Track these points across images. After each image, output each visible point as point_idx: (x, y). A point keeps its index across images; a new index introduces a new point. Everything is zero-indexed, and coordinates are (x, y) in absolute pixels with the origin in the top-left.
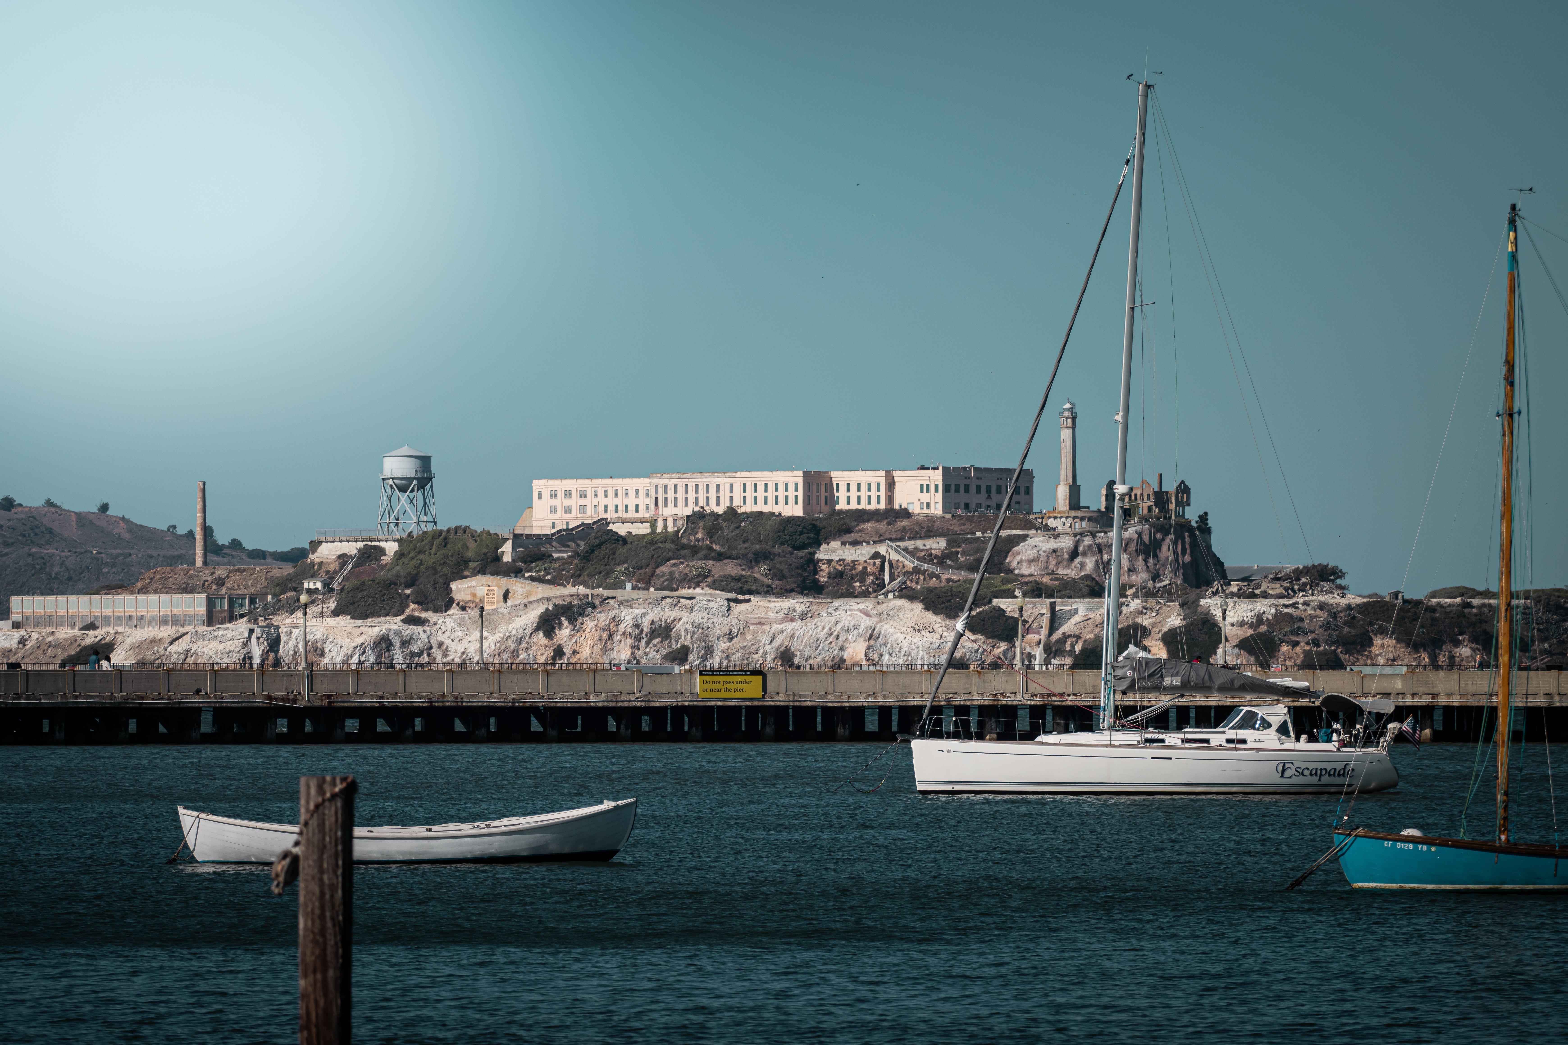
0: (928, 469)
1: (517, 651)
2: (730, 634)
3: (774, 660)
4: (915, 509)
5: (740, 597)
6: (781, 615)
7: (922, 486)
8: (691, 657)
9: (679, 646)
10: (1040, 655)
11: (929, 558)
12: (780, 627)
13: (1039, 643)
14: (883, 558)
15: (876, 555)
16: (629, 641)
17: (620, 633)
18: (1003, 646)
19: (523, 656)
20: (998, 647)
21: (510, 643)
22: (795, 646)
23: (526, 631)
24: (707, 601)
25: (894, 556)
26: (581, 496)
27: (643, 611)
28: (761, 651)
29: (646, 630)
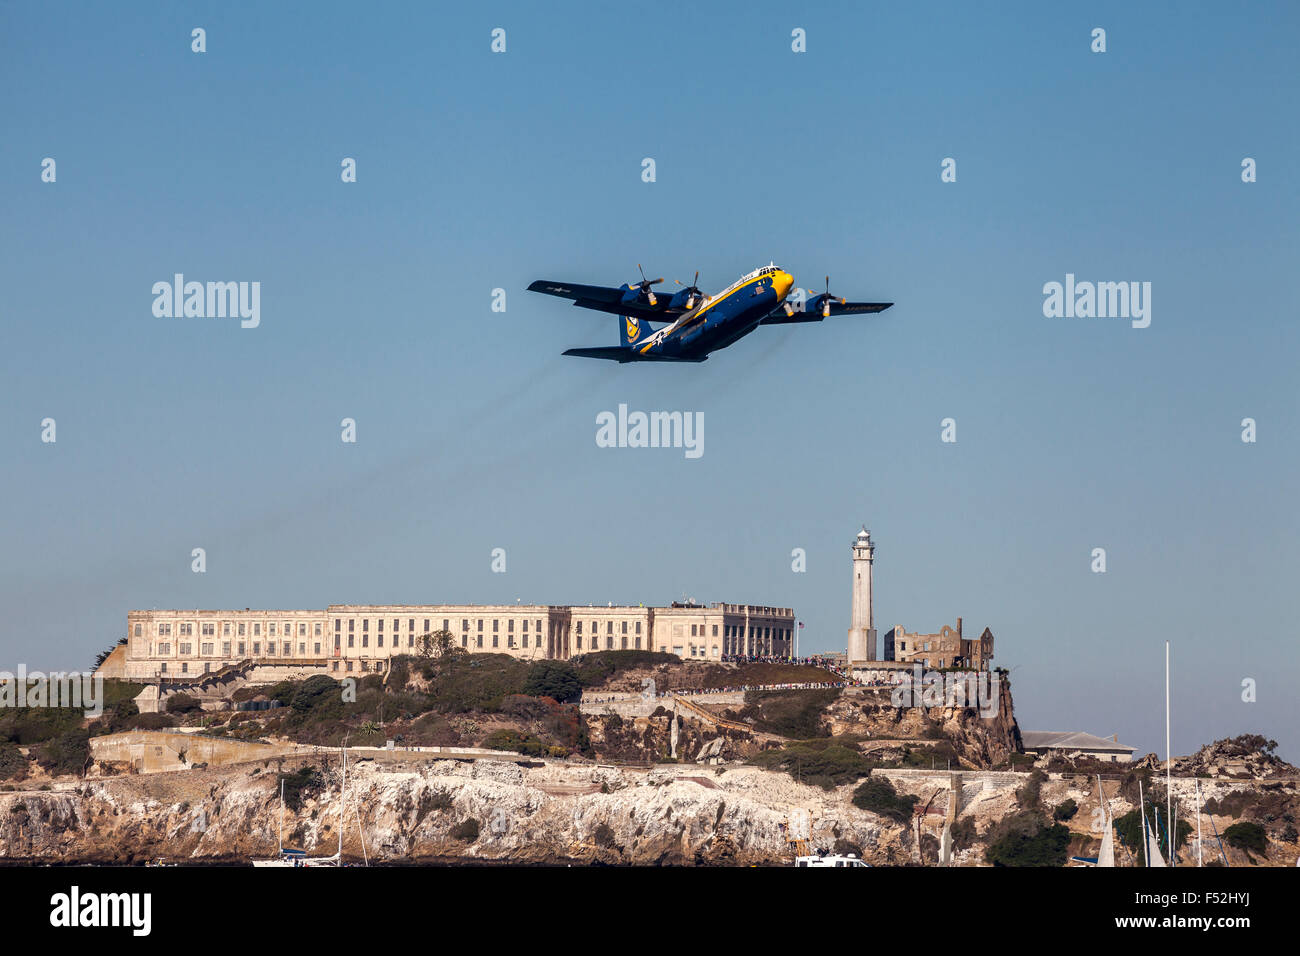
0: (682, 606)
1: (249, 826)
2: (528, 806)
3: (587, 838)
4: (684, 654)
5: (533, 760)
6: (588, 785)
7: (694, 627)
8: (483, 834)
9: (465, 819)
10: (946, 840)
11: (731, 716)
12: (589, 797)
13: (942, 825)
14: (670, 715)
15: (660, 711)
16: (395, 815)
17: (384, 803)
18: (899, 830)
19: (256, 831)
20: (894, 829)
21: (237, 814)
22: (614, 823)
23: (260, 800)
24: (492, 764)
25: (687, 715)
26: (205, 632)
27: (410, 776)
28: (571, 827)
29: (415, 801)
